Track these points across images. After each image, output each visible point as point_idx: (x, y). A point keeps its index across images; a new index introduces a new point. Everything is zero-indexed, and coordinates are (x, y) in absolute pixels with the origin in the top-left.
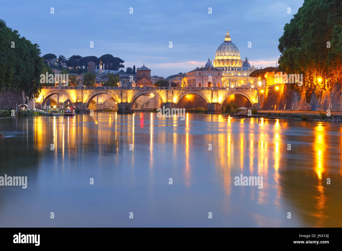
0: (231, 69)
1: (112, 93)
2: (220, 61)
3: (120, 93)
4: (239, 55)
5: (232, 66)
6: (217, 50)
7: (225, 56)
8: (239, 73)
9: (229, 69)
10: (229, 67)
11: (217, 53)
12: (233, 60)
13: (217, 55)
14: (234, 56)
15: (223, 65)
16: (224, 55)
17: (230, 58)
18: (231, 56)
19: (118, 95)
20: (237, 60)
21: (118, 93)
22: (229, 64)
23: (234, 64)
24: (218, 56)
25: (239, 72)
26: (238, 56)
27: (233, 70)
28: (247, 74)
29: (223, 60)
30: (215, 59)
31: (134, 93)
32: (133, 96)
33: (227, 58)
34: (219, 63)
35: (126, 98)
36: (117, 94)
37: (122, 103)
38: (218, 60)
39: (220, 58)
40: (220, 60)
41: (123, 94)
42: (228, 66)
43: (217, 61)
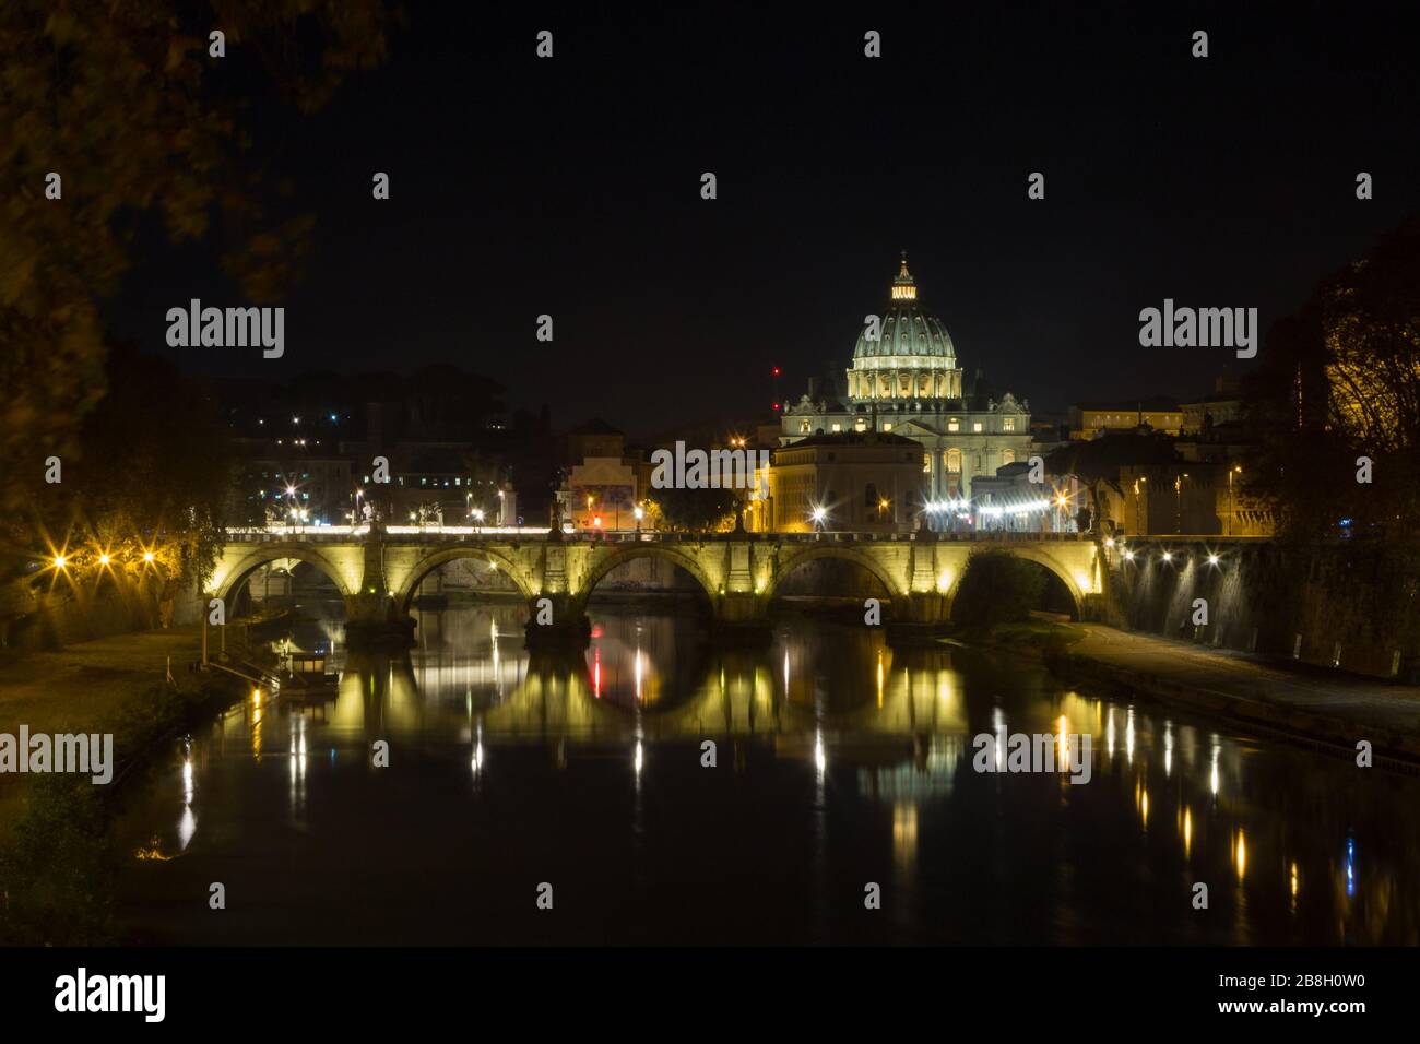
0: (918, 407)
1: (505, 555)
2: (873, 376)
3: (537, 557)
4: (949, 353)
5: (924, 394)
7: (892, 355)
8: (953, 422)
9: (913, 407)
10: (912, 398)
11: (862, 344)
12: (924, 372)
13: (861, 354)
14: (929, 355)
15: (887, 389)
16: (888, 352)
17: (915, 363)
18: (917, 355)
19: (530, 564)
20: (942, 371)
21: (529, 557)
22: (910, 388)
23: (930, 385)
24: (865, 355)
25: (954, 420)
26: (944, 355)
27: (930, 410)
28: (985, 424)
29: (885, 372)
30: (855, 369)
31: (594, 558)
32: (590, 566)
33: (901, 365)
34: (872, 382)
35: (563, 575)
36: (525, 561)
37: (545, 594)
38: (866, 372)
39: (876, 363)
40: (874, 370)
41: (549, 560)
42: (905, 394)
43: (861, 375)
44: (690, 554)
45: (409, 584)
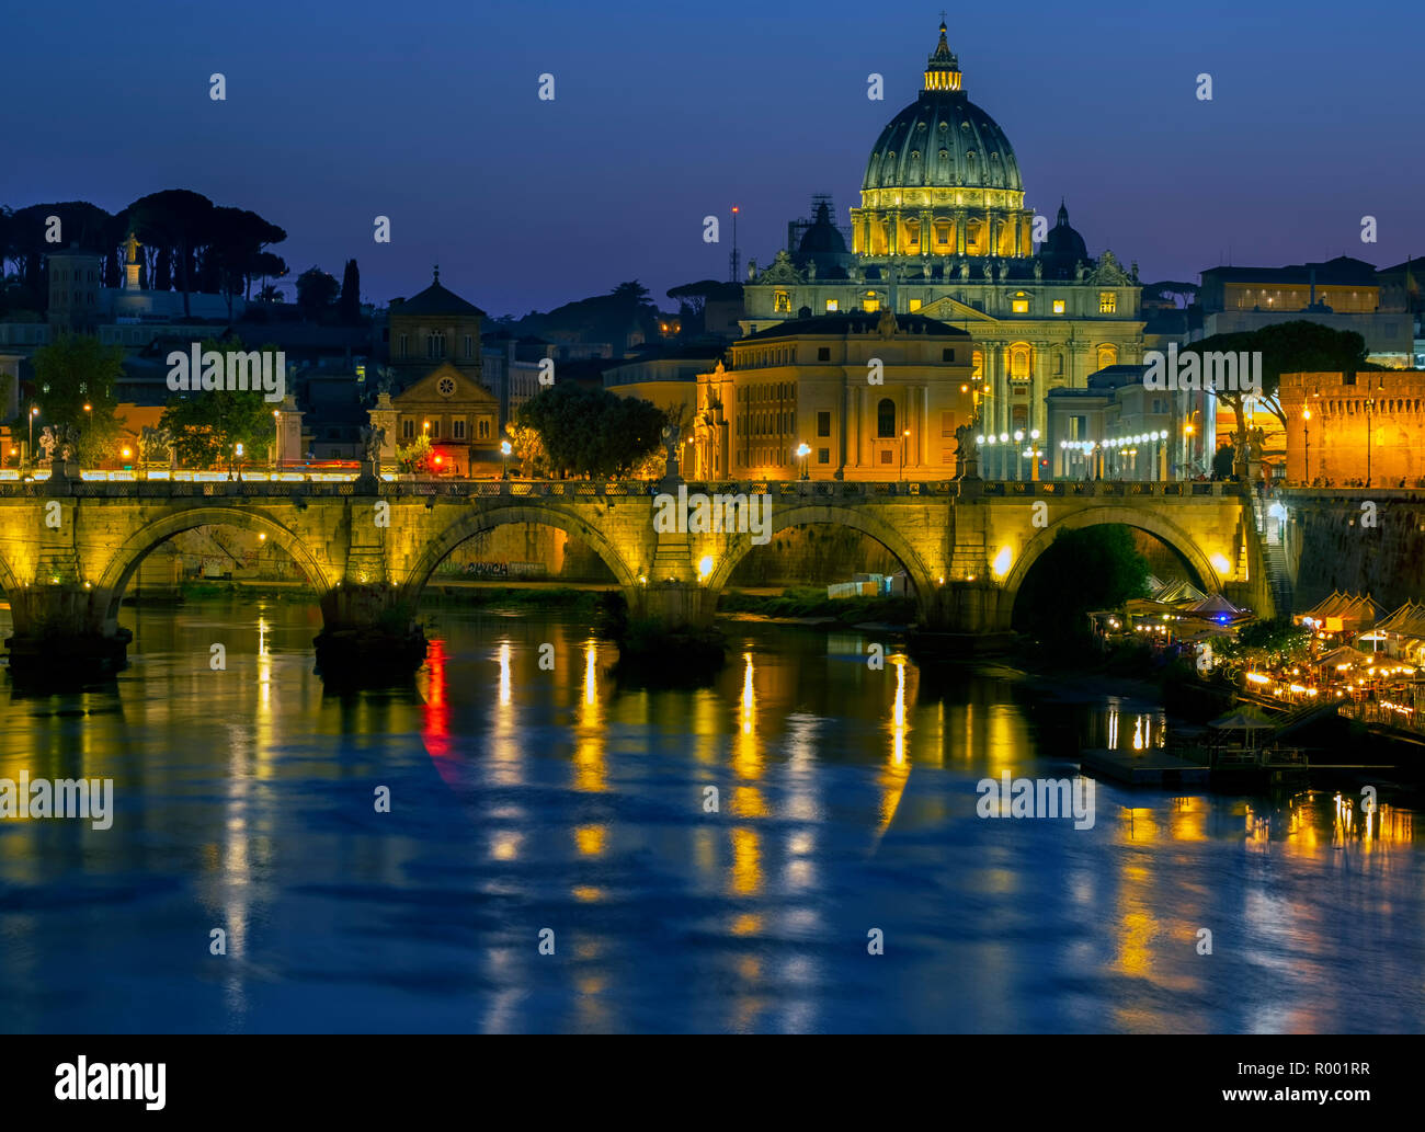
0: (965, 272)
1: (283, 520)
2: (893, 221)
3: (336, 523)
4: (1014, 183)
5: (973, 250)
6: (878, 149)
7: (923, 185)
8: (1020, 299)
9: (956, 273)
10: (954, 257)
11: (874, 167)
12: (974, 213)
13: (872, 182)
14: (982, 185)
15: (914, 241)
16: (917, 181)
17: (959, 199)
18: (964, 185)
19: (323, 535)
20: (1003, 213)
21: (322, 523)
22: (951, 240)
23: (983, 237)
24: (880, 185)
25: (1021, 294)
26: (1007, 187)
27: (983, 277)
28: (1070, 302)
29: (911, 212)
30: (864, 207)
31: (431, 524)
32: (425, 539)
33: (937, 202)
34: (890, 230)
35: (381, 553)
36: (316, 530)
37: (349, 587)
38: (881, 212)
39: (897, 199)
40: (894, 209)
41: (355, 528)
42: (943, 250)
43: (873, 218)
44: (591, 517)
45: (118, 569)
